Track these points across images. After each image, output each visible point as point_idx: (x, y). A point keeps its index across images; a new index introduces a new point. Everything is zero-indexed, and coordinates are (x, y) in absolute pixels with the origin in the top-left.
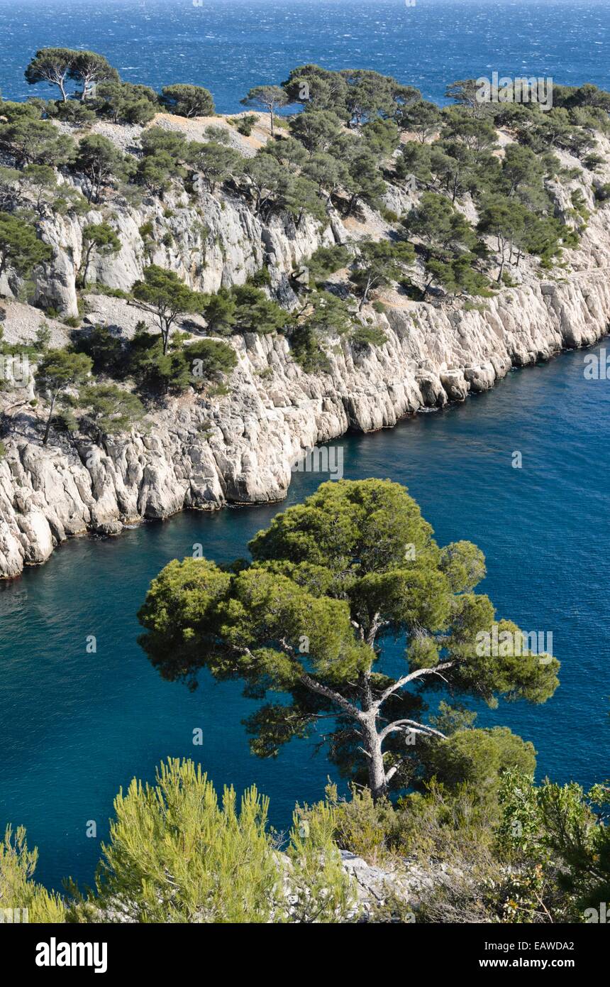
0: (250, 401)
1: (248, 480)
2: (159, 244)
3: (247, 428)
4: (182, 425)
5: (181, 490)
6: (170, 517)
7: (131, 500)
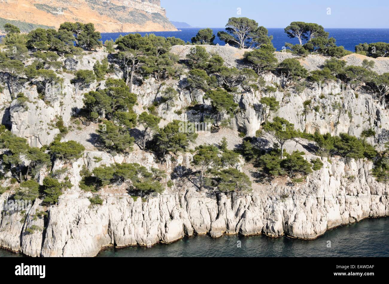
0: (315, 188)
1: (294, 226)
2: (312, 110)
3: (306, 201)
4: (275, 194)
5: (261, 225)
6: (251, 236)
7: (232, 225)
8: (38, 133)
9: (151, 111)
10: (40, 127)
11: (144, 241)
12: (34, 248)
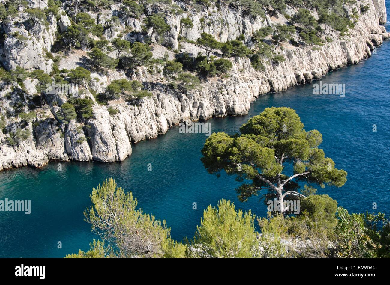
0: (236, 80)
1: (235, 107)
2: (206, 25)
3: (235, 90)
4: (213, 88)
5: (212, 110)
6: (208, 119)
7: (195, 113)
8: (38, 65)
9: (100, 37)
10: (39, 60)
11: (151, 135)
12: (87, 154)
